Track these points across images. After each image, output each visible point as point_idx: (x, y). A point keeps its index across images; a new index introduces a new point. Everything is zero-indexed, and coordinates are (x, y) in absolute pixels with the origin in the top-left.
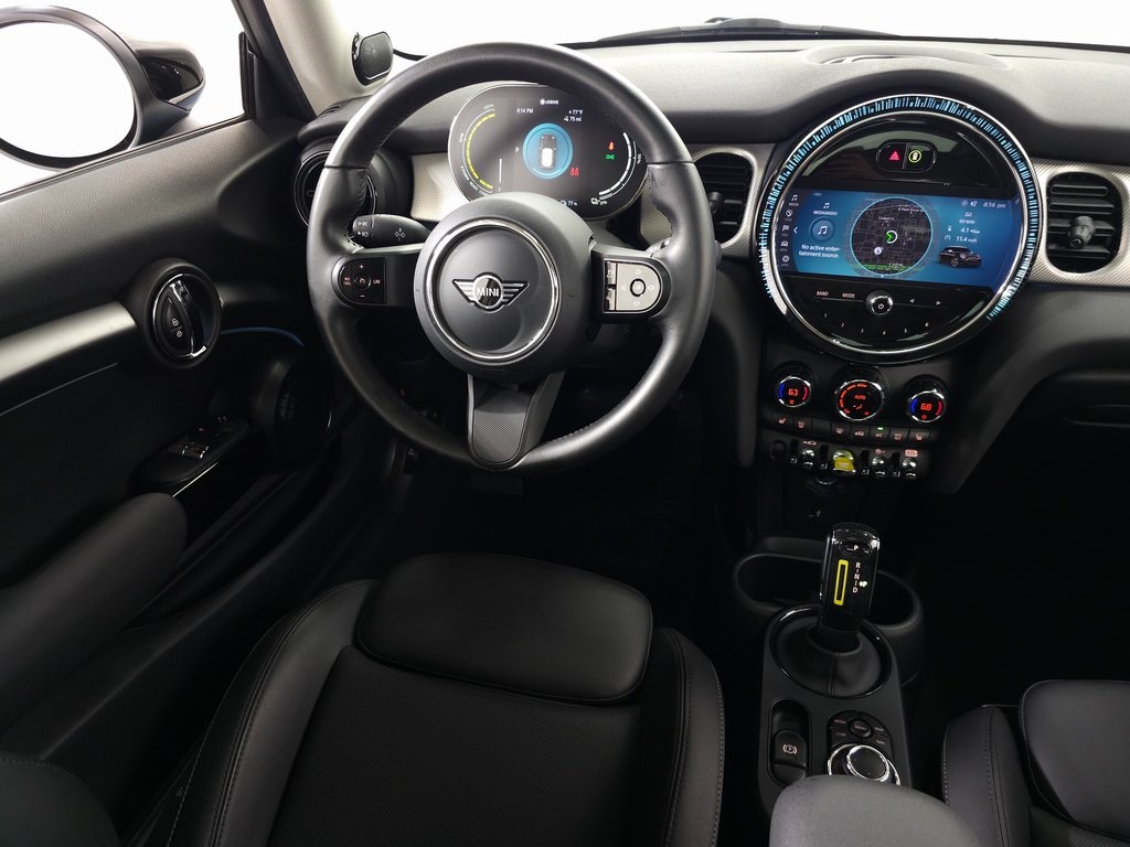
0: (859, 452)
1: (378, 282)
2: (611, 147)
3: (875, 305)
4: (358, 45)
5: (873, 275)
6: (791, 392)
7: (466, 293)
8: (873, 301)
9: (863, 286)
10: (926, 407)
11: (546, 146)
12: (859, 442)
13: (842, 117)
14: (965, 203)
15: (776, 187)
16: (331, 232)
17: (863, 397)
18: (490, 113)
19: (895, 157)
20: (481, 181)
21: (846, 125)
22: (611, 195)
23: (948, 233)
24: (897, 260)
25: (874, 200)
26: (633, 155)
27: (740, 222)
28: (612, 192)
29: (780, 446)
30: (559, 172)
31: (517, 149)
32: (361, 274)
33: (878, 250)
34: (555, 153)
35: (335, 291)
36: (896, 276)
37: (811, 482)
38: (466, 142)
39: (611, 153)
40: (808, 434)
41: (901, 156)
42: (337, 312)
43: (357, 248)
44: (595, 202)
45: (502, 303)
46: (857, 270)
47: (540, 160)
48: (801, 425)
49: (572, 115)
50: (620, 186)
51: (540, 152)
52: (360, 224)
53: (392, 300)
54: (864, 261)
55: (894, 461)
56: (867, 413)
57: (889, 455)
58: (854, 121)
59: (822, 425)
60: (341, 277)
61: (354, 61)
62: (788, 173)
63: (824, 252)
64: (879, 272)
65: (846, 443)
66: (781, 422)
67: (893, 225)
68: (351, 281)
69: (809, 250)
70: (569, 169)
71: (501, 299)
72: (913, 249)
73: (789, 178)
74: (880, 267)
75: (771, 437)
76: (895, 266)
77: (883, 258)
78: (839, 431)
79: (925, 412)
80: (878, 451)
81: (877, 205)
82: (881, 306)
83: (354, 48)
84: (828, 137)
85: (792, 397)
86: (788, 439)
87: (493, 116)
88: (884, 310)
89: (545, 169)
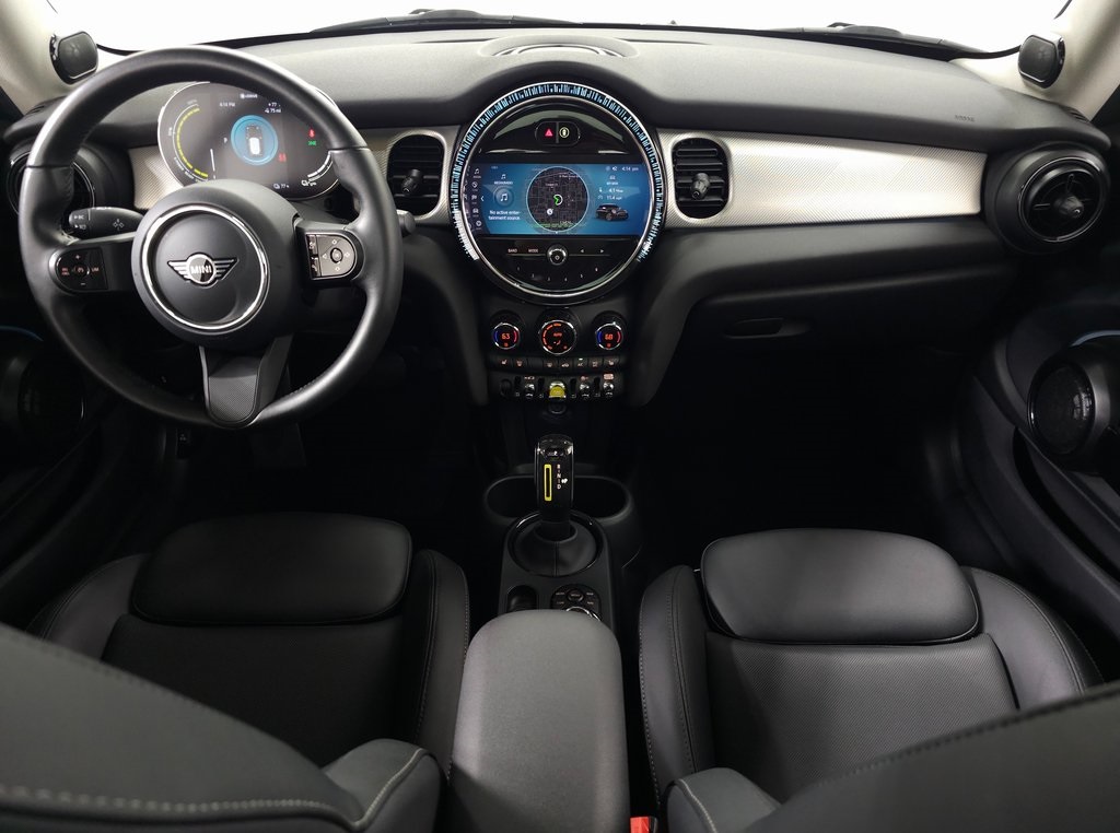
0: (568, 380)
1: (97, 269)
2: (313, 134)
3: (553, 256)
4: (55, 46)
5: (550, 232)
6: (504, 337)
7: (181, 273)
8: (550, 253)
9: (543, 242)
10: (609, 337)
11: (251, 136)
12: (566, 372)
13: (500, 103)
14: (608, 168)
15: (458, 164)
16: (43, 227)
17: (560, 335)
18: (195, 107)
19: (549, 133)
20: (196, 171)
21: (505, 109)
22: (318, 177)
23: (600, 193)
24: (565, 218)
25: (541, 169)
27: (439, 194)
28: (319, 174)
29: (507, 385)
30: (267, 159)
31: (226, 140)
32: (80, 263)
33: (550, 212)
34: (261, 142)
35: (55, 281)
36: (568, 232)
37: (545, 413)
38: (175, 136)
39: (312, 139)
40: (526, 371)
41: (553, 132)
42: (60, 301)
43: (73, 240)
44: (305, 184)
46: (537, 229)
47: (248, 148)
48: (520, 364)
49: (271, 107)
50: (326, 168)
51: (248, 142)
52: (75, 218)
53: (113, 285)
54: (541, 221)
55: (596, 384)
56: (566, 347)
57: (591, 381)
58: (510, 106)
59: (536, 362)
60: (59, 268)
61: (54, 62)
62: (466, 150)
63: (508, 215)
64: (554, 229)
65: (557, 374)
66: (504, 363)
67: (558, 190)
68: (69, 271)
69: (496, 215)
70: (277, 156)
72: (576, 208)
73: (467, 155)
74: (554, 225)
75: (499, 377)
76: (565, 223)
77: (554, 218)
78: (550, 366)
79: (609, 341)
80: (583, 378)
81: (543, 174)
82: (557, 257)
83: (52, 49)
84: (492, 119)
85: (506, 341)
86: (512, 378)
87: (197, 110)
88: (560, 261)
89: (255, 157)
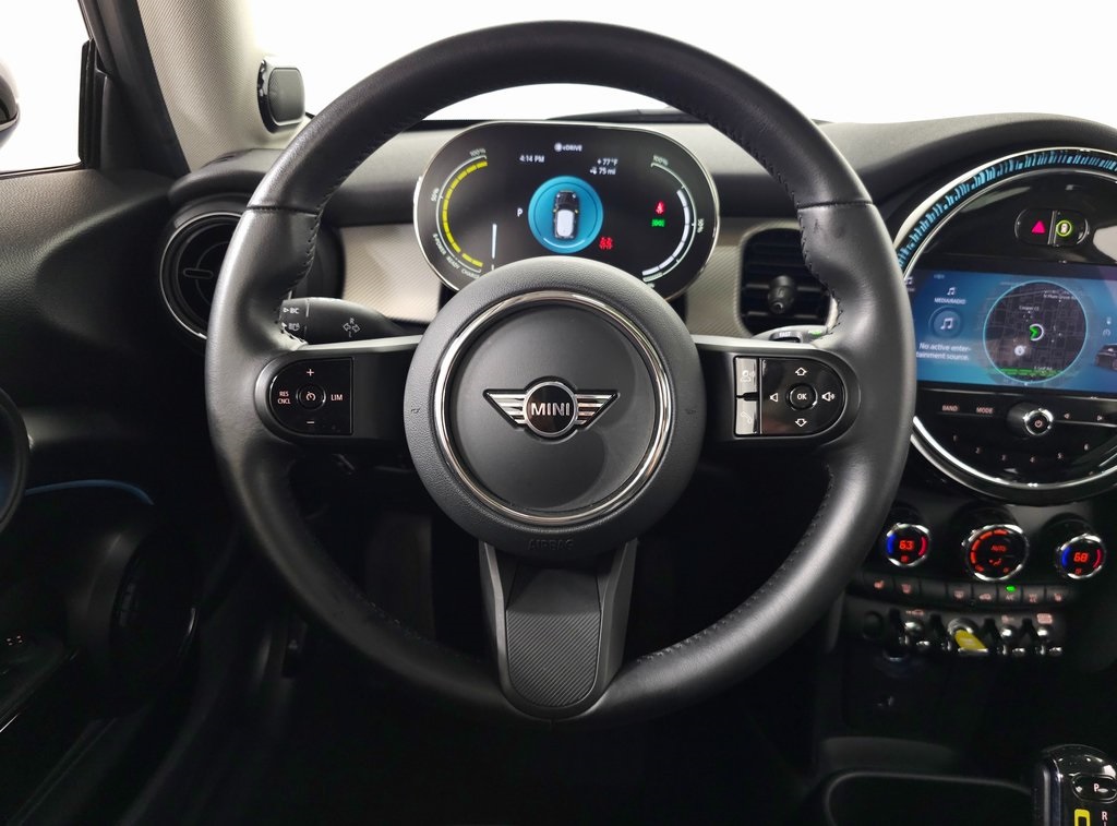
0: (980, 621)
1: (339, 397)
2: (660, 209)
3: (1032, 423)
4: (265, 77)
5: (1015, 382)
6: (902, 546)
8: (1026, 418)
9: (1006, 399)
10: (1081, 558)
11: (563, 208)
12: (984, 607)
13: (983, 173)
17: (1003, 548)
18: (479, 161)
19: (1038, 228)
20: (465, 256)
21: (988, 183)
22: (660, 275)
23: (1107, 327)
24: (1044, 363)
25: (1013, 284)
26: (692, 221)
28: (664, 270)
29: (873, 620)
30: (583, 243)
31: (520, 212)
32: (308, 385)
33: (1020, 350)
34: (576, 217)
35: (259, 414)
36: (1045, 384)
38: (442, 201)
39: (659, 217)
40: (916, 601)
41: (1046, 227)
43: (296, 344)
45: (576, 427)
46: (994, 376)
47: (554, 226)
48: (907, 589)
49: (601, 165)
50: (674, 262)
51: (554, 216)
52: (291, 305)
53: (362, 426)
54: (1002, 364)
55: (1029, 628)
56: (1006, 570)
57: (1018, 622)
58: (998, 179)
59: (935, 589)
60: (272, 394)
61: (259, 98)
62: (913, 245)
63: (950, 352)
64: (1023, 378)
65: (967, 609)
66: (878, 585)
67: (1038, 317)
68: (291, 397)
69: (930, 351)
70: (598, 239)
71: (574, 418)
72: (1061, 349)
74: (1024, 372)
75: (862, 606)
76: (1042, 371)
77: (1026, 361)
78: (959, 595)
79: (1078, 564)
80: (1008, 619)
81: (1017, 291)
82: (1039, 424)
83: (260, 81)
85: (907, 553)
86: (885, 610)
87: (484, 164)
88: (1044, 428)
89: (563, 240)
